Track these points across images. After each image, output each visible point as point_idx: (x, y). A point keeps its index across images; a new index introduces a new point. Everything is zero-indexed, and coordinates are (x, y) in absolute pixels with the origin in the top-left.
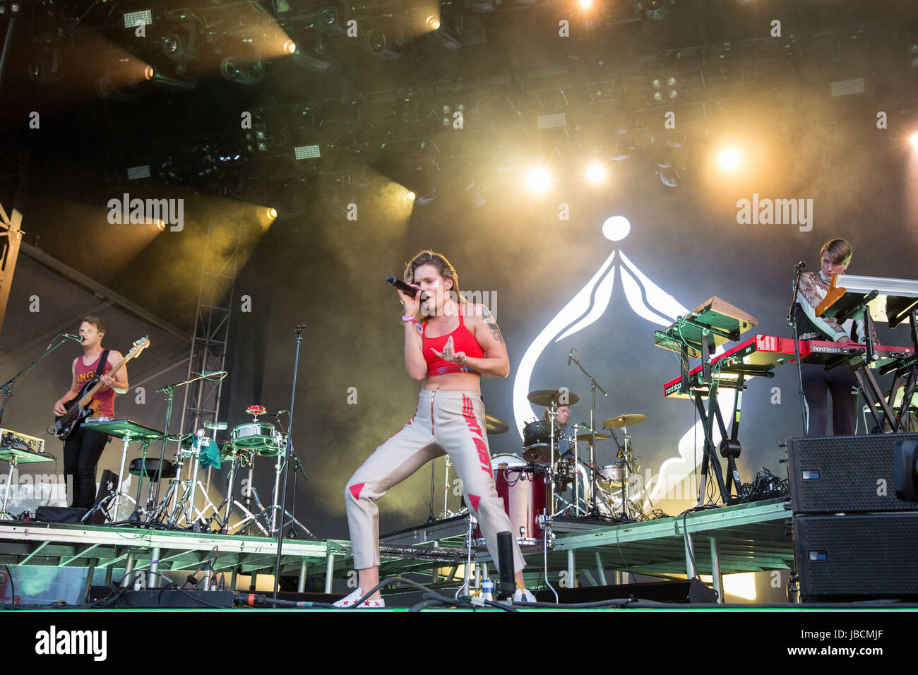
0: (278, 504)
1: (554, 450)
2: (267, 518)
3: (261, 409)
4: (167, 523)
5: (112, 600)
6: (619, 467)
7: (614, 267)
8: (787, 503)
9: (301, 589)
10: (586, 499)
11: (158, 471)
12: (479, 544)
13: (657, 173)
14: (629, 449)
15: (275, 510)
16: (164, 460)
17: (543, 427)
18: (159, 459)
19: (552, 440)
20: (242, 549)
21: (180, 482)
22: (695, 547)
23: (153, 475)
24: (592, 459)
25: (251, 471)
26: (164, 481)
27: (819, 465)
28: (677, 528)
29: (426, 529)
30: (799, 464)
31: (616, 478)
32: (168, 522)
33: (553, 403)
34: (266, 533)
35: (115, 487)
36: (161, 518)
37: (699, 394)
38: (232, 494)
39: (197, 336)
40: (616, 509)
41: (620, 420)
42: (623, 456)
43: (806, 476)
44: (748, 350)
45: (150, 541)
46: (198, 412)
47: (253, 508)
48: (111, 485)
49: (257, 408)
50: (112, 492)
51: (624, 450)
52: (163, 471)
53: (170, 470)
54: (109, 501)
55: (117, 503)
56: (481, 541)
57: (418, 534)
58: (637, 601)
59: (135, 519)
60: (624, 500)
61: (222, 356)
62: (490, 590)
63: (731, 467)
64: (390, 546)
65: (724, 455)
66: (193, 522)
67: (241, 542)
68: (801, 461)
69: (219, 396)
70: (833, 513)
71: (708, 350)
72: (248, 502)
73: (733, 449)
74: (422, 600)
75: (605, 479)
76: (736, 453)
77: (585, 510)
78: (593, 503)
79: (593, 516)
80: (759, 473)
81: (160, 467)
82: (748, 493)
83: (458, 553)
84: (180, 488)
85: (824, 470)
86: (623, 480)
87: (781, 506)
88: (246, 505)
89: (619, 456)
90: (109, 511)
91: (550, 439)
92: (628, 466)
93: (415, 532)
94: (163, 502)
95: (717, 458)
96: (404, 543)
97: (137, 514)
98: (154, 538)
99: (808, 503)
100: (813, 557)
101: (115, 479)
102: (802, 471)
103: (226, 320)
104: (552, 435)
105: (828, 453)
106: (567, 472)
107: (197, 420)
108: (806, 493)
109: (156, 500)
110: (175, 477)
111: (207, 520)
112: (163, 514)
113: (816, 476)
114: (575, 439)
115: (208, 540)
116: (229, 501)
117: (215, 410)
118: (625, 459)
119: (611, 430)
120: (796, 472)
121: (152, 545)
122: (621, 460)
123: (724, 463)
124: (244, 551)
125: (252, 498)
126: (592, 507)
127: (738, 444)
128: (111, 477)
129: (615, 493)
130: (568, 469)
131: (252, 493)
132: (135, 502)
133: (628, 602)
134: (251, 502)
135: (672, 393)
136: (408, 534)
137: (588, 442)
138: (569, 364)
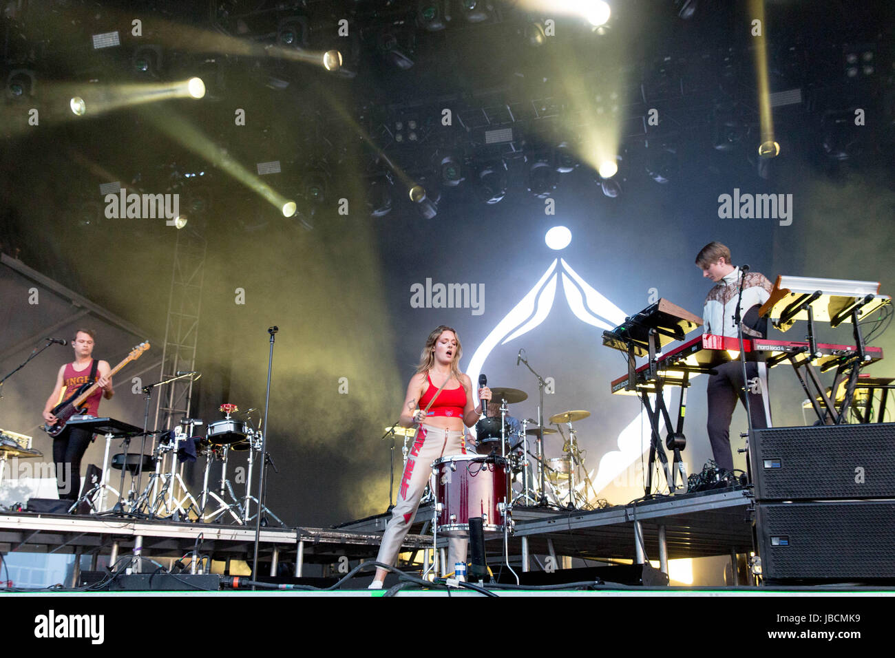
0: (251, 495)
1: (505, 444)
2: (240, 508)
3: (233, 407)
4: (148, 513)
5: (106, 583)
6: (565, 460)
7: (556, 274)
8: (746, 491)
9: (273, 574)
10: (535, 490)
11: (139, 465)
12: (444, 530)
13: (598, 184)
14: (574, 443)
15: (248, 500)
16: (144, 455)
17: (494, 423)
18: (139, 455)
19: (503, 435)
20: (218, 536)
21: (159, 475)
22: (644, 534)
23: (133, 469)
24: (540, 452)
25: (224, 465)
26: (145, 475)
27: (780, 455)
28: (626, 515)
29: (387, 517)
30: (760, 454)
31: (562, 470)
32: (149, 511)
33: (503, 400)
34: (240, 522)
35: (99, 481)
36: (142, 509)
37: (645, 391)
38: (208, 486)
39: (168, 342)
40: (563, 499)
41: (566, 416)
42: (570, 450)
43: (767, 465)
44: (694, 349)
45: (134, 530)
46: (171, 412)
47: (227, 499)
48: (95, 479)
49: (229, 406)
50: (96, 484)
51: (570, 444)
52: (143, 466)
53: (150, 465)
54: (94, 493)
55: (101, 495)
56: (446, 527)
57: (379, 522)
58: (604, 584)
59: (119, 509)
60: (570, 490)
61: (192, 360)
62: (462, 573)
63: (677, 459)
64: (356, 533)
65: (670, 448)
66: (173, 512)
67: (218, 530)
68: (763, 451)
69: (190, 397)
70: (781, 501)
71: (654, 349)
72: (223, 493)
73: (678, 443)
74: (399, 582)
75: (553, 471)
76: (682, 446)
77: (534, 499)
78: (541, 493)
79: (542, 505)
80: (706, 464)
81: (140, 462)
82: (695, 483)
83: (418, 540)
84: (160, 480)
85: (785, 460)
86: (568, 471)
87: (739, 493)
88: (220, 496)
89: (565, 450)
90: (94, 502)
91: (501, 433)
92: (574, 459)
93: (377, 520)
94: (144, 494)
95: (663, 451)
96: (367, 529)
97: (121, 505)
98: (137, 526)
99: (770, 490)
100: (775, 542)
101: (99, 473)
102: (764, 460)
103: (195, 327)
104: (503, 430)
105: (790, 443)
106: (517, 464)
107: (169, 419)
108: (768, 481)
109: (137, 492)
110: (155, 470)
111: (185, 510)
112: (144, 505)
113: (777, 465)
114: (524, 434)
115: (187, 528)
116: (205, 493)
117: (186, 409)
118: (571, 453)
119: (558, 425)
120: (758, 462)
121: (135, 533)
122: (567, 453)
123: (670, 455)
124: (221, 538)
125: (226, 490)
126: (540, 497)
127: (683, 437)
128: (96, 471)
129: (562, 484)
130: (517, 462)
131: (226, 485)
132: (118, 494)
133: (595, 584)
134: (225, 493)
135: (618, 390)
136: (369, 522)
137: (536, 437)
138: (518, 364)
